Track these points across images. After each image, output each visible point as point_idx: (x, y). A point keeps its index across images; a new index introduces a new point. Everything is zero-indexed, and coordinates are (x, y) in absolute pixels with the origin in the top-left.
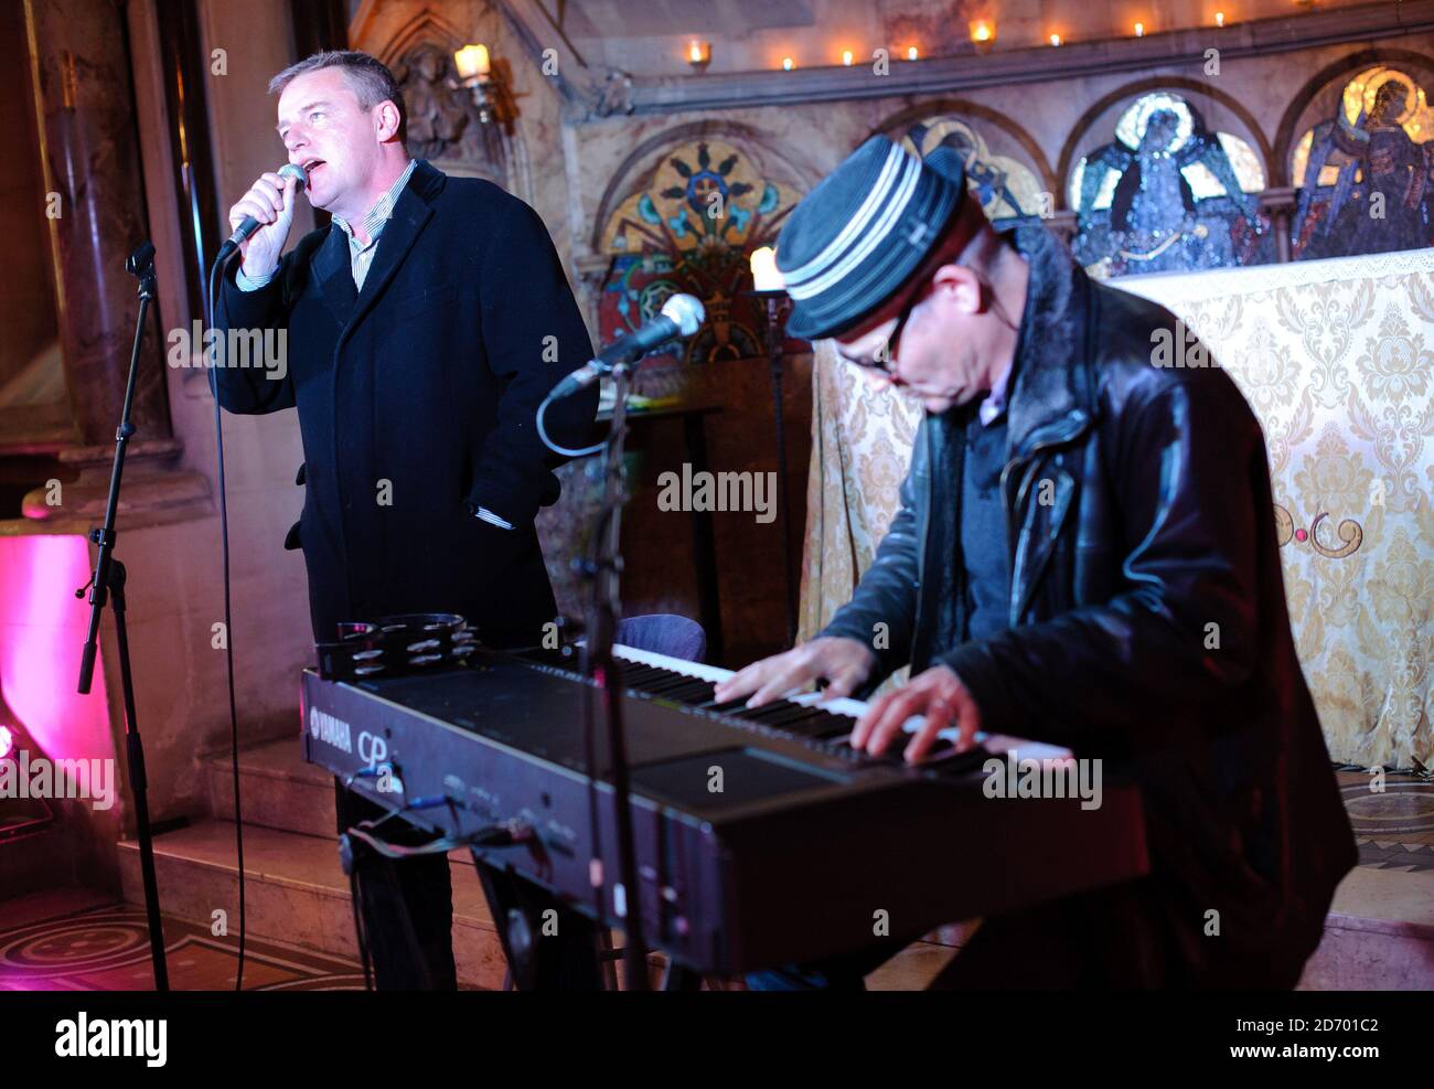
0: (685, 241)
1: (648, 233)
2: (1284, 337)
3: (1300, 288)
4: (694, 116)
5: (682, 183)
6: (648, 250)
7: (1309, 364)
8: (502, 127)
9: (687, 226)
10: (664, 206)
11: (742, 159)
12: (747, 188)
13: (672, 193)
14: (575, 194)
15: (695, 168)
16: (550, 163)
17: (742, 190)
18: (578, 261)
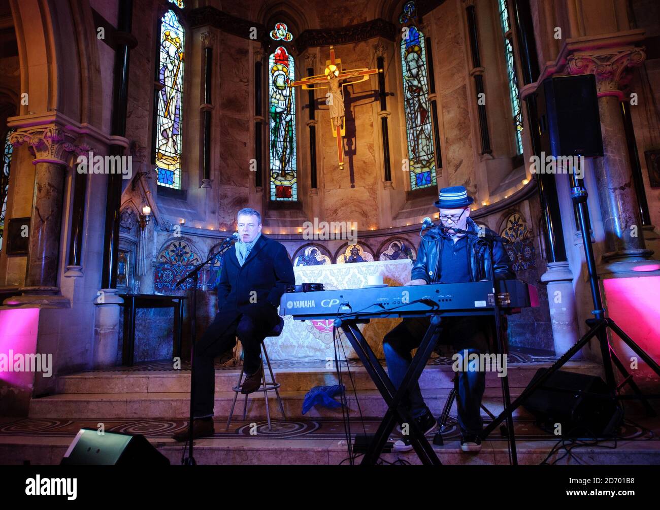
0: (174, 262)
1: (167, 259)
3: (363, 267)
5: (175, 249)
6: (166, 263)
8: (141, 228)
9: (175, 259)
10: (171, 254)
11: (187, 246)
12: (188, 253)
13: (173, 251)
14: (155, 247)
15: (178, 247)
16: (151, 239)
17: (187, 253)
18: (154, 262)
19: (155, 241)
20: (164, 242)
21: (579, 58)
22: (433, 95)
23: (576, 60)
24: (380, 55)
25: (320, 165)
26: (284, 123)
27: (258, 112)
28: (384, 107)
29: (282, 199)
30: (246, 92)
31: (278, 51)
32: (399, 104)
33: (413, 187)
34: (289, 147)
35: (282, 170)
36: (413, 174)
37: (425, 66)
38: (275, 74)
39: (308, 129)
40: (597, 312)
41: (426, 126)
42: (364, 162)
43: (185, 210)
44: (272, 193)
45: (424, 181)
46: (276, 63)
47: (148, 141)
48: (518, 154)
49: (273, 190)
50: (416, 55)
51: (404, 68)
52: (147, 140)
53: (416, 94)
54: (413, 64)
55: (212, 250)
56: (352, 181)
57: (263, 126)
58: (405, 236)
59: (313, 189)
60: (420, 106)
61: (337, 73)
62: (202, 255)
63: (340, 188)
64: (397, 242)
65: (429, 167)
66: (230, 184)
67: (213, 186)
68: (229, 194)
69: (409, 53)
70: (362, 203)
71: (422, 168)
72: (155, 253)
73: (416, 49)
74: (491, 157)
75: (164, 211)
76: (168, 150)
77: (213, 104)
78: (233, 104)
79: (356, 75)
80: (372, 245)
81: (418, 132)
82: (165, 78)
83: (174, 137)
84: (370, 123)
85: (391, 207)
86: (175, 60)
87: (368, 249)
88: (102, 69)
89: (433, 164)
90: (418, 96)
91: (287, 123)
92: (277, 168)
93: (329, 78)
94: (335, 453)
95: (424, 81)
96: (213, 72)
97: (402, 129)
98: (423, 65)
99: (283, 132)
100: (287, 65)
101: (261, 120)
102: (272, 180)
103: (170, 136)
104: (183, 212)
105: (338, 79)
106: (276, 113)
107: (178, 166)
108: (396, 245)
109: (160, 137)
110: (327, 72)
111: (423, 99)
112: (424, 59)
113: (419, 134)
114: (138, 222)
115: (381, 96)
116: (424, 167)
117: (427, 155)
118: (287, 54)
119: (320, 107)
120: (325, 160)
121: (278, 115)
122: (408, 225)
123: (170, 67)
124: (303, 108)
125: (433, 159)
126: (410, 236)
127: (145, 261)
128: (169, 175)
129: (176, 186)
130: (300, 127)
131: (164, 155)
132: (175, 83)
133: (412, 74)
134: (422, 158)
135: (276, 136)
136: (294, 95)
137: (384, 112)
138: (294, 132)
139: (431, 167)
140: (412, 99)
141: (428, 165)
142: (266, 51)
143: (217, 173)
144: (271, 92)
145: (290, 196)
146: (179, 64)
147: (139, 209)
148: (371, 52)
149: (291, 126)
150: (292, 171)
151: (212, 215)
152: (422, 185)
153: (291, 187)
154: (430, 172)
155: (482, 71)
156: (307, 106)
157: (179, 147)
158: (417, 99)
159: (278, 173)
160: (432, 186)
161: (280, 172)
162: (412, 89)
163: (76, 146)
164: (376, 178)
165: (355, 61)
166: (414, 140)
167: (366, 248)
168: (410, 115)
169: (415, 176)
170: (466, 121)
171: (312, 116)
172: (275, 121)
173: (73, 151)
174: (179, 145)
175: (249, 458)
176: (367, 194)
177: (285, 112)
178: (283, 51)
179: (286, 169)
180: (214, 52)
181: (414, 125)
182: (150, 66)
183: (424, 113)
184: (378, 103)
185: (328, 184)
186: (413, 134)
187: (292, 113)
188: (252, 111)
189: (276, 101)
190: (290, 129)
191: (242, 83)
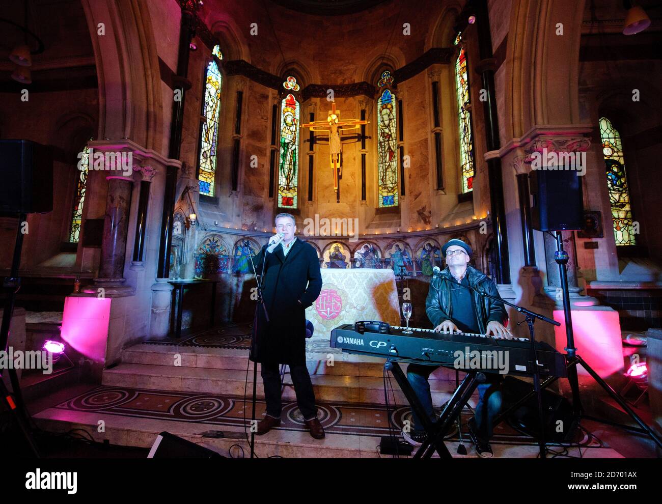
0: (209, 253)
1: (204, 250)
2: (354, 279)
4: (215, 233)
5: (210, 243)
6: (203, 253)
7: (357, 283)
8: (187, 228)
9: (209, 250)
10: (207, 246)
11: (219, 241)
13: (208, 245)
15: (212, 241)
16: (193, 236)
17: (218, 246)
18: (195, 254)
19: (196, 237)
20: (202, 238)
21: (544, 141)
22: (402, 142)
23: (542, 142)
24: (364, 109)
25: (315, 184)
26: (290, 151)
27: (273, 143)
28: (364, 147)
29: (286, 207)
30: (266, 127)
31: (288, 97)
32: (374, 145)
33: (380, 205)
34: (293, 169)
35: (287, 185)
36: (381, 196)
37: (395, 119)
38: (286, 115)
39: (308, 157)
40: (571, 350)
41: (392, 163)
42: (348, 185)
43: (217, 213)
44: (279, 202)
45: (389, 202)
46: (286, 106)
47: (194, 162)
48: (463, 193)
49: (280, 200)
50: (388, 111)
51: (379, 120)
52: (193, 160)
53: (387, 139)
54: (386, 117)
55: (236, 244)
56: (338, 197)
57: (276, 153)
58: (374, 241)
59: (310, 202)
60: (389, 148)
61: (337, 121)
62: (229, 247)
63: (329, 202)
64: (368, 245)
65: (393, 192)
66: (250, 195)
67: (239, 196)
68: (250, 202)
69: (383, 109)
70: (344, 215)
71: (387, 192)
72: (196, 247)
73: (389, 106)
74: (443, 193)
75: (203, 214)
76: (207, 167)
77: (241, 134)
78: (255, 135)
79: (350, 123)
80: (349, 245)
81: (386, 167)
82: (206, 112)
83: (212, 158)
84: (353, 157)
85: (365, 219)
86: (215, 99)
87: (346, 247)
88: (164, 105)
89: (396, 191)
90: (388, 141)
91: (292, 151)
92: (284, 184)
93: (330, 124)
94: (365, 453)
95: (393, 130)
96: (243, 111)
97: (375, 163)
98: (393, 119)
99: (289, 158)
100: (295, 108)
101: (275, 148)
102: (280, 192)
103: (208, 156)
104: (216, 214)
105: (337, 125)
106: (285, 143)
107: (213, 179)
108: (367, 246)
109: (201, 157)
110: (329, 119)
111: (391, 143)
112: (395, 115)
113: (387, 168)
114: (185, 223)
115: (362, 138)
116: (390, 192)
117: (392, 184)
118: (295, 100)
119: (317, 142)
120: (319, 181)
121: (286, 145)
122: (377, 233)
123: (211, 104)
124: (305, 141)
125: (396, 187)
126: (378, 242)
127: (189, 253)
128: (206, 186)
129: (211, 194)
130: (301, 155)
131: (203, 171)
132: (214, 116)
133: (384, 124)
134: (388, 186)
135: (284, 160)
136: (298, 131)
137: (364, 150)
138: (297, 158)
139: (395, 192)
140: (384, 142)
141: (392, 191)
142: (280, 97)
143: (242, 186)
144: (282, 128)
145: (292, 204)
146: (217, 102)
147: (186, 214)
148: (357, 105)
149: (295, 153)
150: (294, 187)
151: (237, 217)
152: (387, 205)
153: (292, 198)
154: (393, 196)
155: (441, 130)
156: (308, 141)
157: (214, 165)
158: (387, 143)
159: (284, 188)
160: (394, 207)
161: (286, 187)
162: (384, 135)
163: (142, 167)
164: (355, 197)
165: (345, 111)
166: (383, 172)
167: (345, 246)
168: (381, 154)
169: (383, 198)
170: (426, 165)
171: (311, 148)
172: (284, 149)
173: (139, 171)
174: (214, 164)
175: (294, 453)
176: (349, 208)
177: (292, 143)
178: (292, 98)
179: (290, 185)
180: (244, 95)
181: (384, 162)
182: (198, 104)
183: (392, 153)
184: (360, 143)
185: (320, 199)
186: (383, 167)
187: (296, 144)
188: (269, 142)
189: (285, 134)
190: (294, 156)
191: (263, 120)
